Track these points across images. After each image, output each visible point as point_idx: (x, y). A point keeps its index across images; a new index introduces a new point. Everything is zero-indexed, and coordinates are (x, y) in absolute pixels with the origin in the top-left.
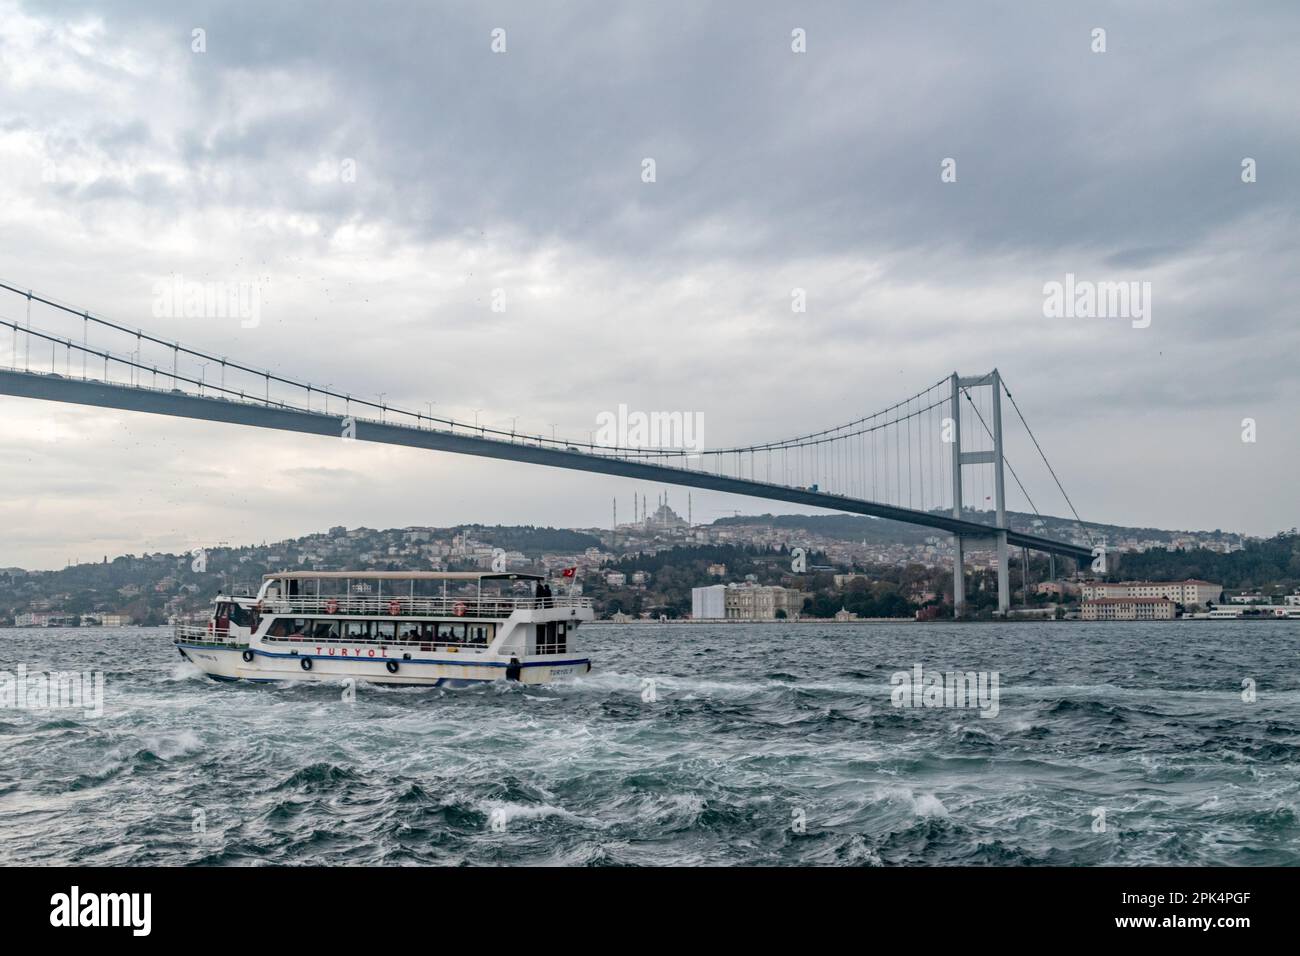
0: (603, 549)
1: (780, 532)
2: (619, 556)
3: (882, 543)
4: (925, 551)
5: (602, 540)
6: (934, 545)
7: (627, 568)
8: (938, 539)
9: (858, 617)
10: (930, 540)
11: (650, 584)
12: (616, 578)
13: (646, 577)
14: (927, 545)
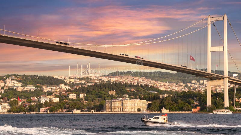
0: (66, 84)
1: (135, 78)
2: (73, 87)
3: (174, 83)
4: (191, 86)
5: (65, 81)
6: (195, 84)
7: (77, 92)
8: (196, 81)
9: (169, 111)
10: (193, 82)
11: (86, 98)
12: (72, 96)
13: (84, 95)
14: (192, 84)
